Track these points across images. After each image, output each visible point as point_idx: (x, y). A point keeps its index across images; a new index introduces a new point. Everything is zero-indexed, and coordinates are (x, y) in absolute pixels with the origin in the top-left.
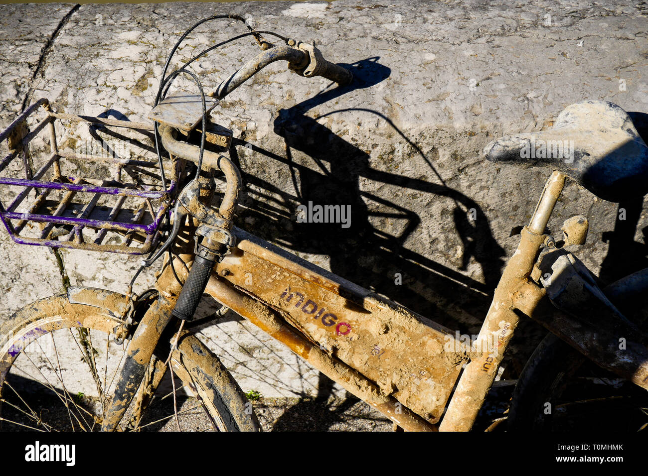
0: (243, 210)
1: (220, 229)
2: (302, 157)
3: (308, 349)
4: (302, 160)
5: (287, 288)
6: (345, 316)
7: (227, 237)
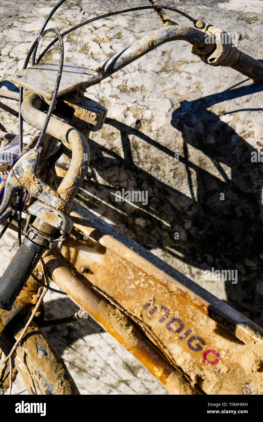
0: (134, 210)
1: (54, 210)
2: (200, 157)
3: (167, 373)
4: (201, 160)
5: (152, 298)
6: (215, 342)
7: (60, 220)
